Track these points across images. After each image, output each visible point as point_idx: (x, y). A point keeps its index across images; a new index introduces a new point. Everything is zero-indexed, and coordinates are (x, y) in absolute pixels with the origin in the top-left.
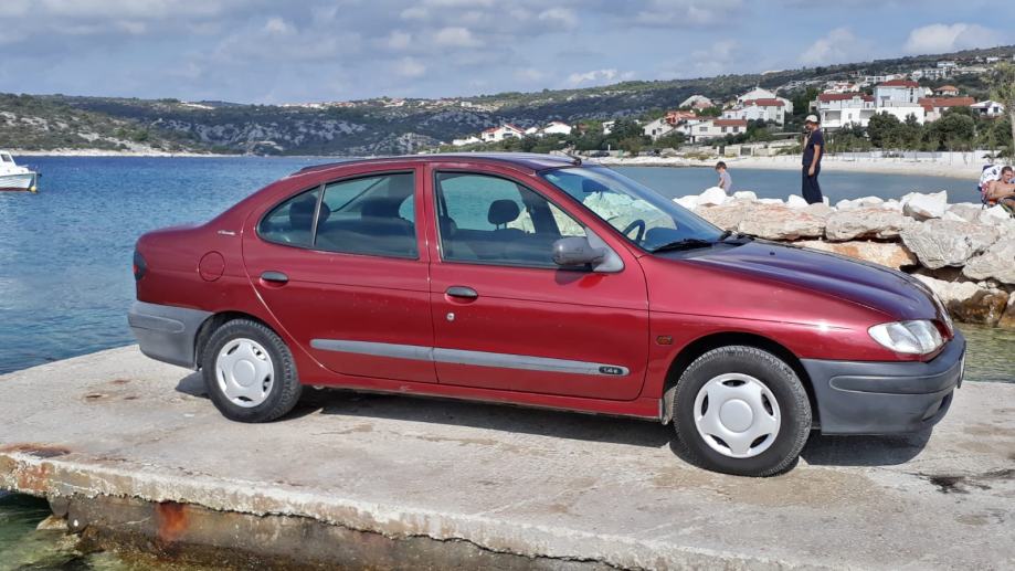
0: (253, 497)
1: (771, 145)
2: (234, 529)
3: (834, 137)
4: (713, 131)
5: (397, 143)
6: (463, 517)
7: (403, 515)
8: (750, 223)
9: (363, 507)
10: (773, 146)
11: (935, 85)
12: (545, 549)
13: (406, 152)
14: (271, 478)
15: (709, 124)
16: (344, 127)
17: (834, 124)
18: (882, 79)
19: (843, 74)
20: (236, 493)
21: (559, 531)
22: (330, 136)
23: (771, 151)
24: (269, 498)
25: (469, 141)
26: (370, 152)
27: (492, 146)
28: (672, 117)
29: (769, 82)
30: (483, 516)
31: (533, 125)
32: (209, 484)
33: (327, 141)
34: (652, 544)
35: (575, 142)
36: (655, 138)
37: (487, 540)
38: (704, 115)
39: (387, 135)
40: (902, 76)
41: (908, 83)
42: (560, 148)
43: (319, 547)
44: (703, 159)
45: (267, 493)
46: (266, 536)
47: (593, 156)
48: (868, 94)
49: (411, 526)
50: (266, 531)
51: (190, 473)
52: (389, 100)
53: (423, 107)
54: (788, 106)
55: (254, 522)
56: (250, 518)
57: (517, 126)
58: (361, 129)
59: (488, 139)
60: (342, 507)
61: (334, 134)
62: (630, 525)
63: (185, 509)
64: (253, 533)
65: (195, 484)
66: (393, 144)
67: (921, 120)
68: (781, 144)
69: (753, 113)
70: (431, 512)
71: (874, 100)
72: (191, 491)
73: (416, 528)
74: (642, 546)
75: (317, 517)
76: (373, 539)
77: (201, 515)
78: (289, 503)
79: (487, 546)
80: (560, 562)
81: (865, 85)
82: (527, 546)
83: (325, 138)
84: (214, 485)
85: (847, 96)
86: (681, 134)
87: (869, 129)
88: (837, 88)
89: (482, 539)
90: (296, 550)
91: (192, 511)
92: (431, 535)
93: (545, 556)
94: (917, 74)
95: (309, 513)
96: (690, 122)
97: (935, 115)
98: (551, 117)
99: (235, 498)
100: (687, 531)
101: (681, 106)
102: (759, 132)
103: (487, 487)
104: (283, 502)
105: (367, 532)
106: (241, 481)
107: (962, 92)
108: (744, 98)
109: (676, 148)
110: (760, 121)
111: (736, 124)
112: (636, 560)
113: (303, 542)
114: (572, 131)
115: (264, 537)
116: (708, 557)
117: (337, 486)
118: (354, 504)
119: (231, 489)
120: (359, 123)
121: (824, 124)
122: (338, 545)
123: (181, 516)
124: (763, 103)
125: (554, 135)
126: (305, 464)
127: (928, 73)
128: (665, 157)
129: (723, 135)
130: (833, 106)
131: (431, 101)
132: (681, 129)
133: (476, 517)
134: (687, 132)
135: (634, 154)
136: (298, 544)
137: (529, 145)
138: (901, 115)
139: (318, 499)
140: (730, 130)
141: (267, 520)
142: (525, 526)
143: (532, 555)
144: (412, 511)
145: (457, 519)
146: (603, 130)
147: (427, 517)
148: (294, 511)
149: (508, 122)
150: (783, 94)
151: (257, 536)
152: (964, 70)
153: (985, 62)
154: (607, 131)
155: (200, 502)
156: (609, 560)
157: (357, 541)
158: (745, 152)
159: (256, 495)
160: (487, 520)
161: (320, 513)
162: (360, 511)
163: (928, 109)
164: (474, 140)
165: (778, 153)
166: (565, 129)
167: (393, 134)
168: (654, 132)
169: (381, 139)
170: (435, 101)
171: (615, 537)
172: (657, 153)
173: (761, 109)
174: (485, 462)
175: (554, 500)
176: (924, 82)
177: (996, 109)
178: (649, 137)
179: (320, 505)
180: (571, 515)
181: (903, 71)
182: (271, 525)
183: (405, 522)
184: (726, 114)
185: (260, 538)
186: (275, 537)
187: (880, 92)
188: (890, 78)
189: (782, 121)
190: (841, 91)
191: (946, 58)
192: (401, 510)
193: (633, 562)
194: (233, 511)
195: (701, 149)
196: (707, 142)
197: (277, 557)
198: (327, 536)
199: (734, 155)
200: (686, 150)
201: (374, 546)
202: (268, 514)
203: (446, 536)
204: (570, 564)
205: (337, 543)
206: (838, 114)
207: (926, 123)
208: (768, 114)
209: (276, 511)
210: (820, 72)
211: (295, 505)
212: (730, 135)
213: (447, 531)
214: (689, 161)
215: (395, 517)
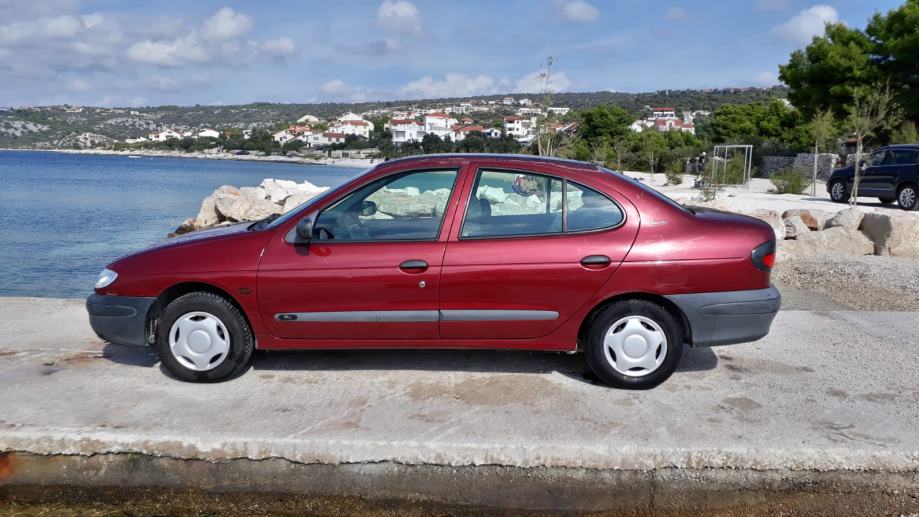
0: (81, 441)
1: (362, 152)
2: (62, 470)
3: (402, 148)
4: (323, 141)
5: (78, 140)
6: (278, 440)
7: (224, 445)
8: (387, 205)
9: (187, 441)
10: (364, 152)
11: (460, 117)
12: (348, 457)
13: (86, 147)
14: (93, 422)
15: (320, 135)
16: (31, 126)
17: (401, 139)
18: (428, 112)
19: (404, 107)
20: (63, 439)
21: (359, 443)
22: (18, 134)
23: (363, 156)
24: (97, 441)
25: (138, 140)
26: (56, 146)
27: (158, 145)
28: (293, 129)
29: (357, 108)
30: (294, 438)
31: (188, 130)
32: (34, 434)
33: (16, 137)
34: (431, 445)
35: (222, 143)
36: (282, 143)
37: (300, 455)
38: (317, 128)
39: (68, 133)
40: (440, 111)
41: (443, 115)
42: (211, 147)
43: (146, 476)
44: (317, 159)
45: (95, 437)
46: (94, 472)
47: (237, 154)
48: (421, 121)
49: (231, 451)
50: (93, 468)
51: (13, 426)
52: (69, 108)
53: (99, 114)
54: (371, 126)
55: (81, 461)
56: (78, 459)
57: (176, 131)
58: (45, 128)
59: (154, 139)
60: (168, 442)
61: (22, 132)
62: (410, 433)
63: (10, 457)
64: (80, 471)
65: (20, 434)
66: (73, 141)
67: (453, 139)
68: (368, 151)
69: (349, 130)
70: (248, 440)
71: (424, 125)
72: (17, 441)
73: (236, 452)
74: (424, 447)
75: (144, 452)
76: (196, 465)
77: (26, 461)
78: (116, 443)
79: (299, 460)
80: (359, 466)
81: (417, 115)
82: (334, 457)
83: (13, 134)
84: (40, 435)
85: (408, 122)
86: (300, 141)
87: (422, 144)
88: (400, 116)
89: (294, 456)
90: (123, 481)
91: (18, 457)
92: (250, 457)
93: (348, 463)
94: (448, 110)
95: (136, 449)
96: (306, 133)
97: (462, 137)
98: (202, 125)
99: (62, 443)
100: (450, 431)
101: (299, 121)
102: (353, 142)
103: (285, 414)
104: (111, 442)
105: (192, 460)
106: (65, 429)
107: (476, 122)
108: (342, 119)
109: (297, 151)
110: (353, 135)
111: (338, 136)
112: (420, 457)
113: (130, 473)
114: (220, 136)
115: (92, 473)
116: (474, 449)
117: (156, 424)
118: (179, 439)
119: (57, 436)
120: (43, 124)
121: (395, 139)
122: (164, 473)
123: (7, 463)
124: (355, 123)
125: (206, 138)
126: (118, 408)
127: (456, 110)
128: (290, 156)
129: (330, 143)
130: (399, 128)
131: (106, 110)
132: (300, 138)
133: (289, 440)
134: (304, 140)
135: (268, 154)
136: (126, 475)
137: (187, 145)
138: (441, 135)
139: (143, 437)
140: (334, 140)
141: (93, 459)
142: (331, 442)
143: (337, 463)
144: (232, 440)
145: (273, 444)
146: (243, 135)
147: (246, 443)
148: (121, 449)
149: (169, 127)
150: (366, 118)
151: (85, 473)
152: (476, 109)
153: (487, 104)
154: (246, 137)
155: (27, 449)
156: (399, 459)
157: (182, 468)
158: (345, 155)
159: (83, 440)
160: (298, 441)
161: (147, 448)
162: (185, 444)
163: (457, 131)
164: (142, 139)
165: (367, 157)
166: (215, 134)
167: (74, 133)
168: (281, 139)
169: (64, 137)
170: (109, 110)
171: (403, 443)
172: (284, 154)
173: (354, 127)
174: (273, 394)
175: (344, 418)
176: (453, 115)
177: (496, 134)
178: (278, 142)
179: (147, 442)
180: (362, 429)
181: (440, 107)
182: (98, 463)
183: (226, 449)
184: (331, 129)
185: (87, 474)
186: (102, 472)
187: (428, 120)
188: (432, 111)
189: (367, 136)
190: (403, 118)
191: (465, 100)
192: (222, 440)
193: (417, 459)
194: (60, 454)
195: (315, 152)
196: (319, 148)
197: (105, 488)
198: (153, 467)
199: (338, 157)
200: (304, 152)
201: (197, 470)
202: (95, 454)
203: (263, 457)
204: (368, 466)
205: (163, 471)
206: (403, 133)
207: (457, 141)
208: (359, 131)
209: (104, 451)
210: (389, 105)
211: (122, 444)
212: (334, 144)
213: (265, 453)
214: (307, 160)
215: (217, 446)
